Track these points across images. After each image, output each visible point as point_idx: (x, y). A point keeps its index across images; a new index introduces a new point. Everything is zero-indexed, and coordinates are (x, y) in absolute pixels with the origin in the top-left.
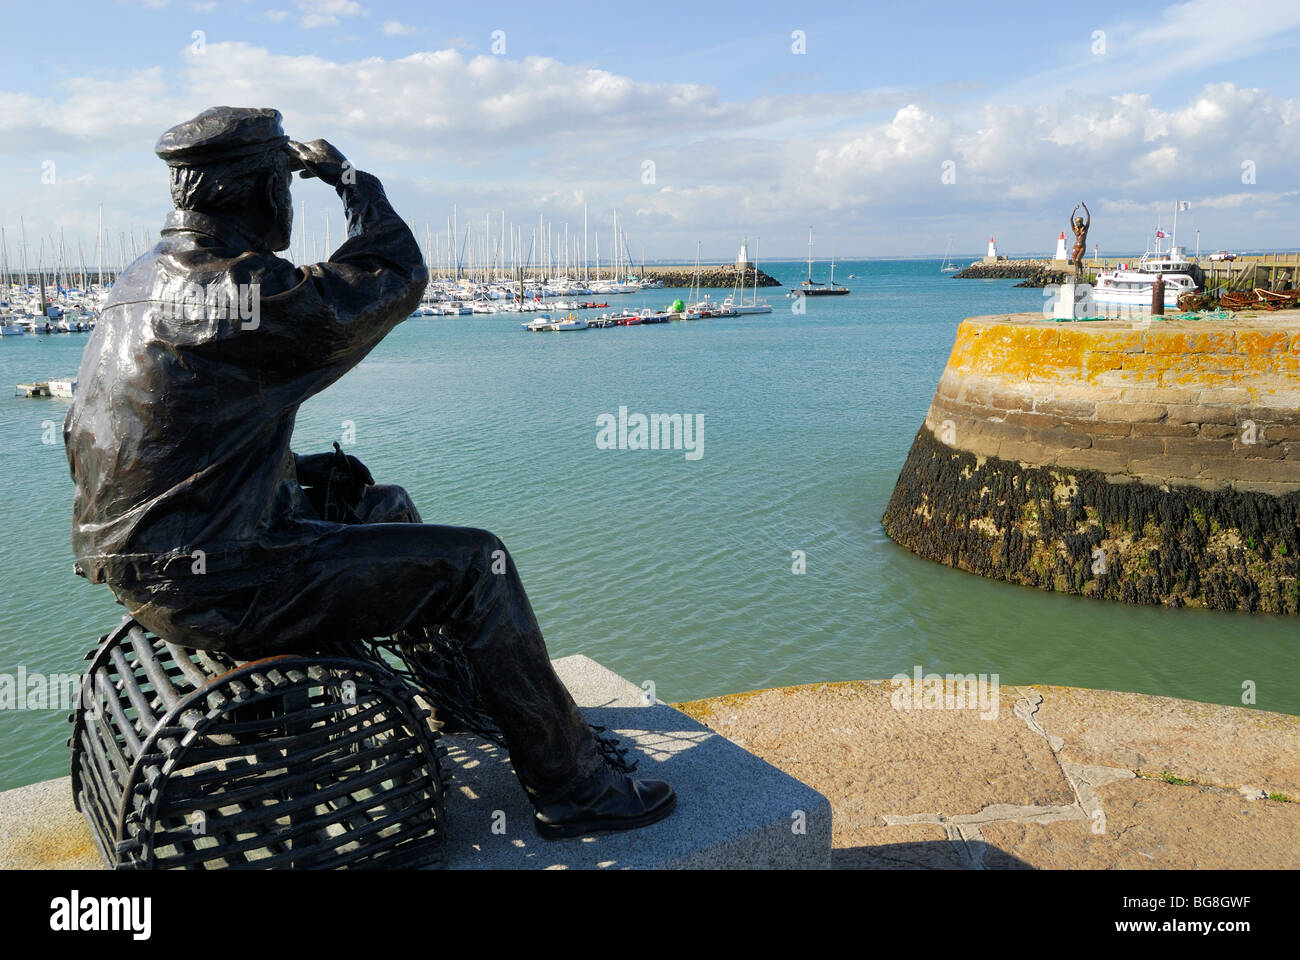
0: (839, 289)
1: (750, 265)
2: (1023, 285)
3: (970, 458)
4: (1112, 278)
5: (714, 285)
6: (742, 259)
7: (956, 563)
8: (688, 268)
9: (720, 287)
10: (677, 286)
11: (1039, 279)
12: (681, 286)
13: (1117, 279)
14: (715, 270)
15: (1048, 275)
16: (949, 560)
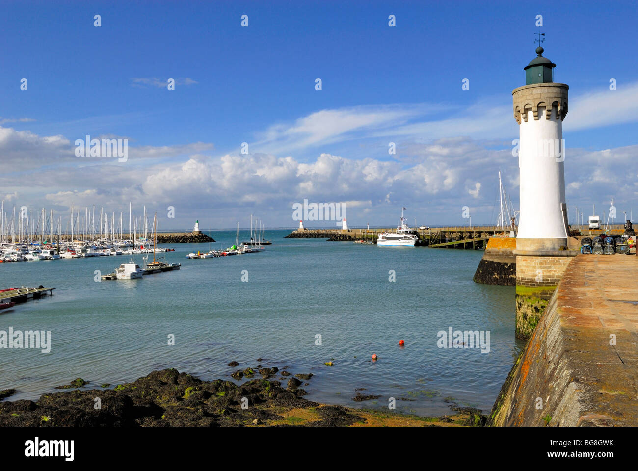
0: (268, 242)
1: (200, 232)
2: (328, 240)
3: (507, 264)
4: (385, 236)
5: (183, 242)
6: (196, 229)
7: (508, 285)
8: (168, 234)
9: (186, 242)
10: (163, 243)
11: (337, 238)
12: (165, 243)
13: (387, 236)
14: (182, 235)
15: (340, 236)
16: (506, 284)
